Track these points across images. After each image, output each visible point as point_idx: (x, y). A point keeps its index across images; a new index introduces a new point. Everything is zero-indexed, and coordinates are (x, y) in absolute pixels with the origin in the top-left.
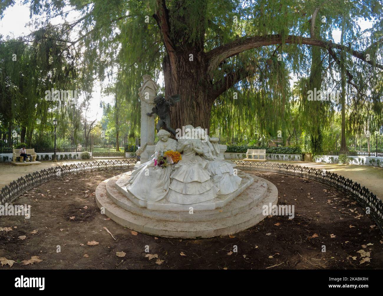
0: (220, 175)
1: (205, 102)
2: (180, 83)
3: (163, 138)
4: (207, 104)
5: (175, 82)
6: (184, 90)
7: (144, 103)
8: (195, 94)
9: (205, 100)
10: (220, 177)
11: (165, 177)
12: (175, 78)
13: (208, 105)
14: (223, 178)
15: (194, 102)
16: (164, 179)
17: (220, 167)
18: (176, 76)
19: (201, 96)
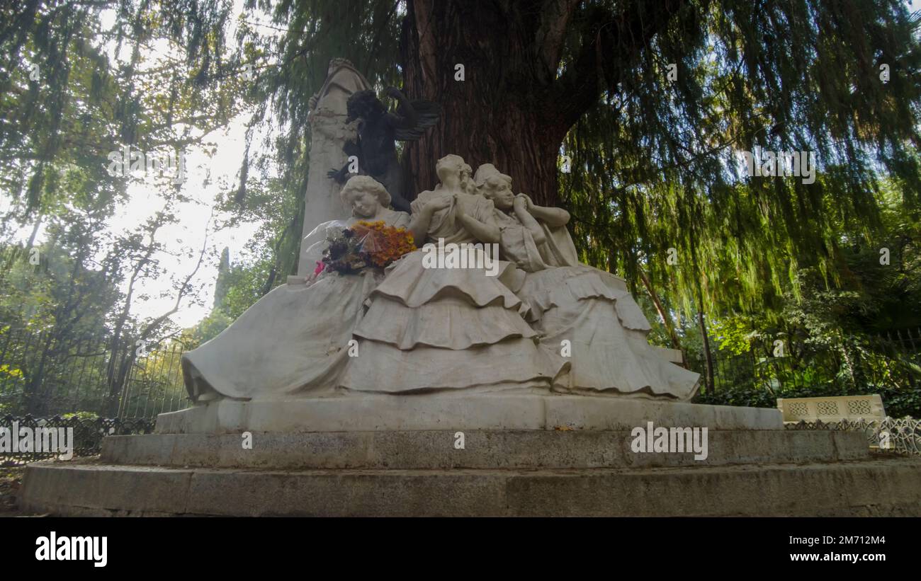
0: (573, 307)
1: (530, 141)
2: (442, 83)
3: (359, 198)
4: (536, 147)
5: (430, 83)
6: (455, 104)
7: (322, 138)
8: (491, 115)
9: (529, 132)
10: (574, 316)
11: (344, 303)
12: (428, 69)
13: (543, 148)
14: (587, 319)
15: (491, 140)
16: (339, 308)
17: (569, 281)
18: (431, 61)
19: (514, 122)
